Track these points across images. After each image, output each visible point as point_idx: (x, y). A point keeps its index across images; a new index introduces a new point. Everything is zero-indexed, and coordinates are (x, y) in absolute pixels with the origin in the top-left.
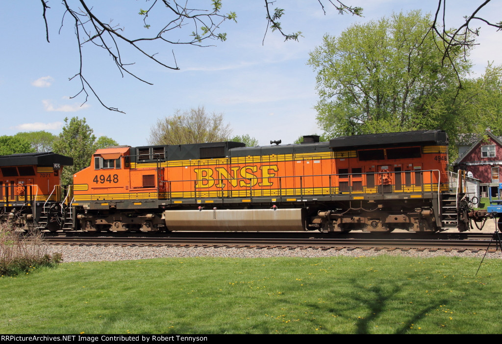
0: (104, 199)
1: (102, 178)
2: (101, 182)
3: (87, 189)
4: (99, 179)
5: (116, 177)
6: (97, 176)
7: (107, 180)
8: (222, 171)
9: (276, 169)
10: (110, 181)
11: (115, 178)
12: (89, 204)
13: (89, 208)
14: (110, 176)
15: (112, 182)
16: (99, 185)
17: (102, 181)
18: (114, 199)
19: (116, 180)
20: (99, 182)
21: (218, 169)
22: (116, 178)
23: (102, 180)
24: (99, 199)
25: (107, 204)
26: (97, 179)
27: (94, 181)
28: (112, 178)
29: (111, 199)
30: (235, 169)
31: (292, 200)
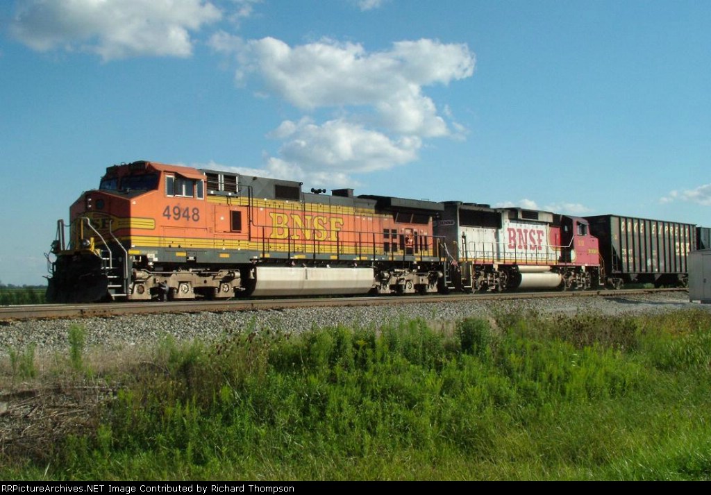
0: (179, 247)
1: (177, 211)
2: (174, 218)
3: (153, 227)
4: (171, 213)
5: (196, 212)
6: (168, 208)
7: (184, 216)
8: (297, 219)
9: (342, 224)
10: (188, 217)
11: (194, 214)
12: (157, 252)
13: (156, 260)
14: (187, 209)
15: (191, 219)
16: (172, 222)
17: (177, 217)
18: (193, 246)
19: (196, 217)
20: (171, 218)
21: (293, 216)
22: (197, 214)
23: (176, 214)
24: (172, 246)
25: (184, 254)
26: (169, 212)
27: (164, 215)
28: (191, 214)
29: (189, 246)
30: (308, 218)
31: (364, 258)
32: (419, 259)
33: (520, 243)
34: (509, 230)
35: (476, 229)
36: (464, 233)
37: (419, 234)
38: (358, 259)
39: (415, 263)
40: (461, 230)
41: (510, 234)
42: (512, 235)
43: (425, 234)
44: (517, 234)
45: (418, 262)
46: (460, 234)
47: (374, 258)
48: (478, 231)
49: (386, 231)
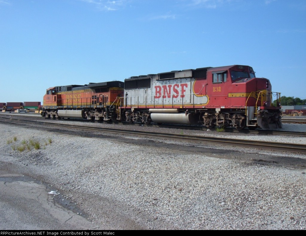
3: (45, 102)
21: (70, 95)
29: (49, 105)
30: (73, 95)
31: (79, 107)
32: (96, 107)
33: (164, 94)
34: (156, 87)
35: (133, 90)
36: (127, 93)
37: (104, 96)
38: (77, 107)
39: (94, 108)
40: (125, 91)
41: (156, 90)
42: (158, 90)
43: (107, 96)
44: (162, 89)
45: (95, 108)
46: (125, 93)
47: (82, 107)
48: (135, 91)
49: (93, 96)
